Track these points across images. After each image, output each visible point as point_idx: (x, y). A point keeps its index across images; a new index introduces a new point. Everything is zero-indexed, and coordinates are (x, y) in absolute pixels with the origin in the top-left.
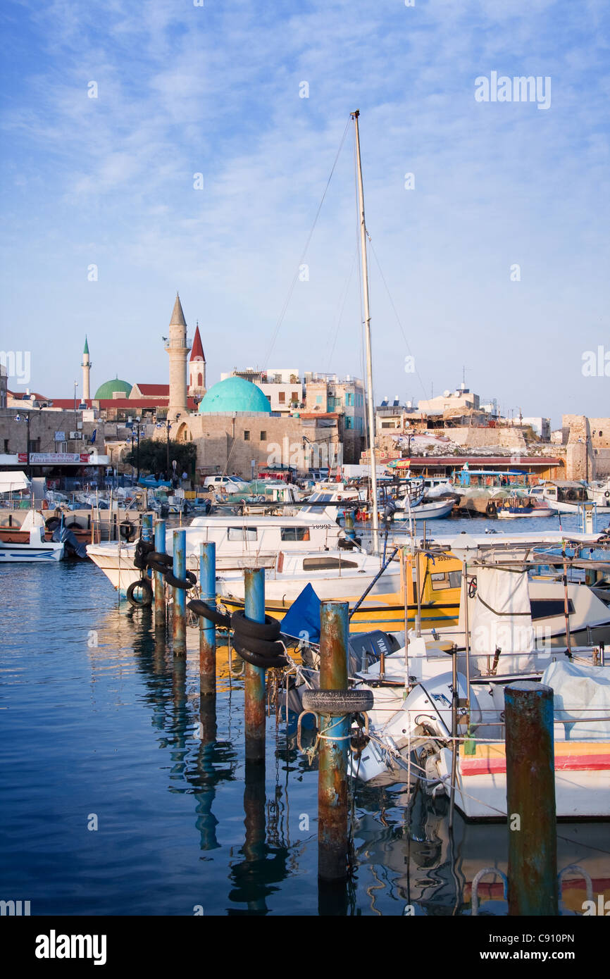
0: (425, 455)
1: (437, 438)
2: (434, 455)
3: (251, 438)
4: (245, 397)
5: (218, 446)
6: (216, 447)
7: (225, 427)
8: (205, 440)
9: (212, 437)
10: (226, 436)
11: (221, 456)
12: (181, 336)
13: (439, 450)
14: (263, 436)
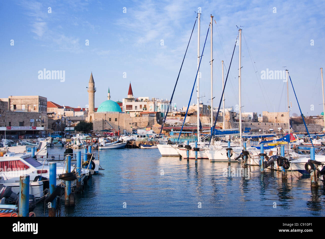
0: (174, 126)
1: (180, 120)
2: (177, 126)
3: (112, 121)
4: (111, 107)
5: (99, 123)
6: (99, 124)
7: (102, 117)
8: (95, 121)
9: (97, 120)
10: (102, 120)
11: (100, 127)
12: (92, 86)
13: (179, 124)
14: (116, 120)
